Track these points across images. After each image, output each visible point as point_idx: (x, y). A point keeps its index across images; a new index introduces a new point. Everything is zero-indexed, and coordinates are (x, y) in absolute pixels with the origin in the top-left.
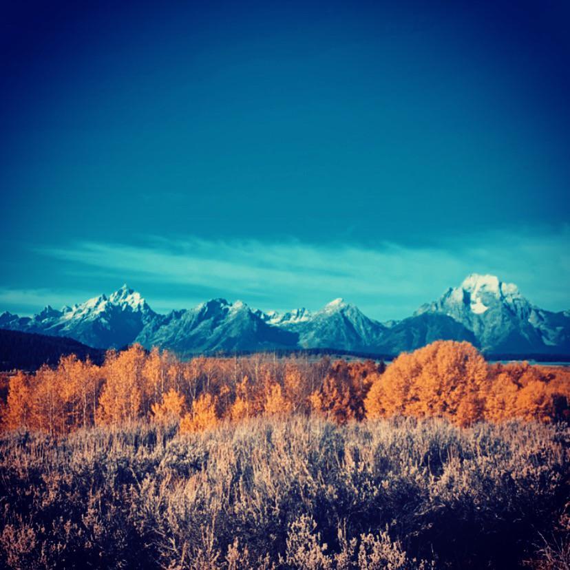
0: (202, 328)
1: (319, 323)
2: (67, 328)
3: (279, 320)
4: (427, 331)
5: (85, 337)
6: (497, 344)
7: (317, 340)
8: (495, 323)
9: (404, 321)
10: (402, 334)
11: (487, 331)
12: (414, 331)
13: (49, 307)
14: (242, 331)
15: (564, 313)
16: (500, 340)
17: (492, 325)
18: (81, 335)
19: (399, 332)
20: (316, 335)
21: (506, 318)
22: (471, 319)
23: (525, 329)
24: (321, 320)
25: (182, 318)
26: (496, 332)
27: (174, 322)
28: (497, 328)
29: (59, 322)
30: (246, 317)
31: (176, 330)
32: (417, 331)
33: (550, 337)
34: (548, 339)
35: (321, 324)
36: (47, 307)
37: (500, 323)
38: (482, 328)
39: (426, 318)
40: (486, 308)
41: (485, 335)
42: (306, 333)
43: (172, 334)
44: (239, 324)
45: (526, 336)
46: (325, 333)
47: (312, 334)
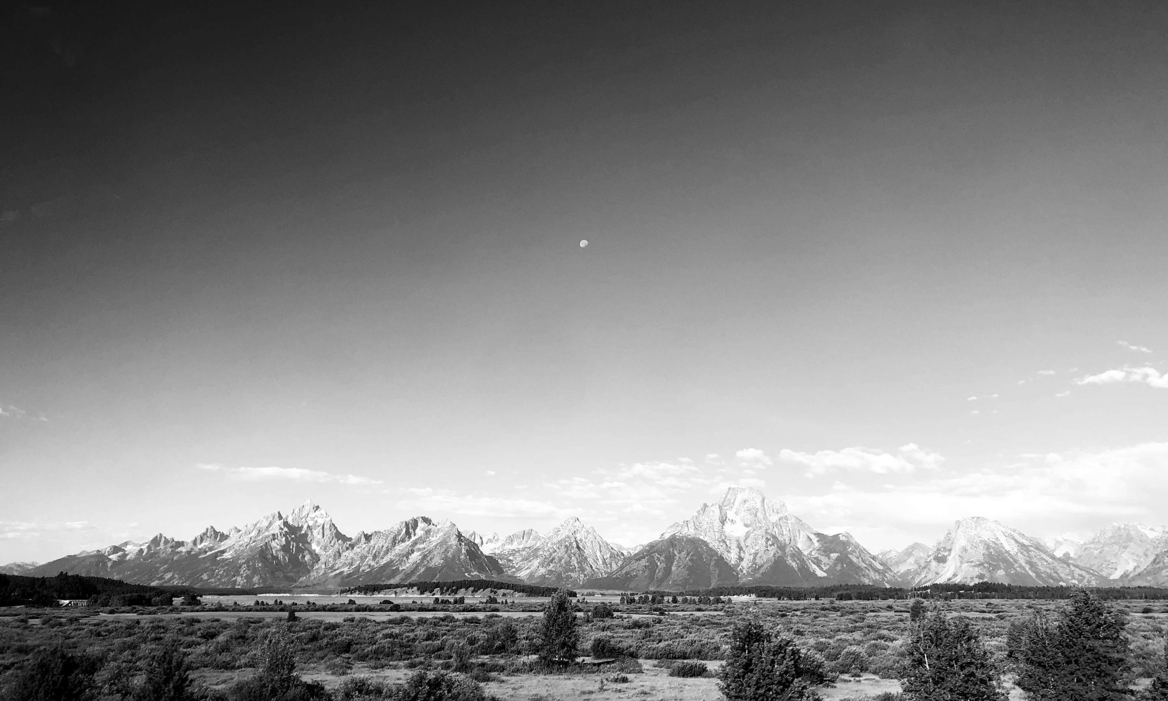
0: (396, 555)
1: (546, 549)
2: (227, 555)
3: (499, 544)
4: (674, 559)
5: (248, 566)
6: (758, 575)
7: (542, 571)
8: (757, 548)
9: (648, 545)
10: (644, 562)
11: (748, 559)
12: (658, 559)
13: (212, 527)
14: (446, 559)
15: (840, 536)
16: (762, 570)
17: (753, 551)
18: (244, 563)
19: (639, 560)
20: (542, 564)
21: (770, 542)
22: (728, 542)
23: (793, 556)
24: (549, 545)
25: (372, 542)
26: (759, 561)
27: (362, 548)
28: (759, 555)
29: (220, 546)
30: (453, 541)
31: (363, 558)
32: (662, 558)
33: (823, 566)
34: (821, 569)
35: (548, 551)
36: (209, 527)
37: (763, 548)
38: (742, 555)
39: (673, 542)
40: (747, 529)
41: (745, 564)
42: (530, 561)
43: (358, 563)
44: (443, 550)
45: (794, 564)
46: (552, 561)
47: (536, 563)
